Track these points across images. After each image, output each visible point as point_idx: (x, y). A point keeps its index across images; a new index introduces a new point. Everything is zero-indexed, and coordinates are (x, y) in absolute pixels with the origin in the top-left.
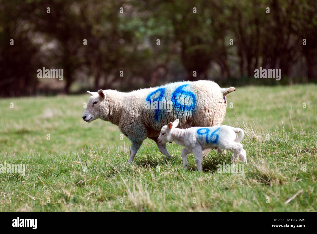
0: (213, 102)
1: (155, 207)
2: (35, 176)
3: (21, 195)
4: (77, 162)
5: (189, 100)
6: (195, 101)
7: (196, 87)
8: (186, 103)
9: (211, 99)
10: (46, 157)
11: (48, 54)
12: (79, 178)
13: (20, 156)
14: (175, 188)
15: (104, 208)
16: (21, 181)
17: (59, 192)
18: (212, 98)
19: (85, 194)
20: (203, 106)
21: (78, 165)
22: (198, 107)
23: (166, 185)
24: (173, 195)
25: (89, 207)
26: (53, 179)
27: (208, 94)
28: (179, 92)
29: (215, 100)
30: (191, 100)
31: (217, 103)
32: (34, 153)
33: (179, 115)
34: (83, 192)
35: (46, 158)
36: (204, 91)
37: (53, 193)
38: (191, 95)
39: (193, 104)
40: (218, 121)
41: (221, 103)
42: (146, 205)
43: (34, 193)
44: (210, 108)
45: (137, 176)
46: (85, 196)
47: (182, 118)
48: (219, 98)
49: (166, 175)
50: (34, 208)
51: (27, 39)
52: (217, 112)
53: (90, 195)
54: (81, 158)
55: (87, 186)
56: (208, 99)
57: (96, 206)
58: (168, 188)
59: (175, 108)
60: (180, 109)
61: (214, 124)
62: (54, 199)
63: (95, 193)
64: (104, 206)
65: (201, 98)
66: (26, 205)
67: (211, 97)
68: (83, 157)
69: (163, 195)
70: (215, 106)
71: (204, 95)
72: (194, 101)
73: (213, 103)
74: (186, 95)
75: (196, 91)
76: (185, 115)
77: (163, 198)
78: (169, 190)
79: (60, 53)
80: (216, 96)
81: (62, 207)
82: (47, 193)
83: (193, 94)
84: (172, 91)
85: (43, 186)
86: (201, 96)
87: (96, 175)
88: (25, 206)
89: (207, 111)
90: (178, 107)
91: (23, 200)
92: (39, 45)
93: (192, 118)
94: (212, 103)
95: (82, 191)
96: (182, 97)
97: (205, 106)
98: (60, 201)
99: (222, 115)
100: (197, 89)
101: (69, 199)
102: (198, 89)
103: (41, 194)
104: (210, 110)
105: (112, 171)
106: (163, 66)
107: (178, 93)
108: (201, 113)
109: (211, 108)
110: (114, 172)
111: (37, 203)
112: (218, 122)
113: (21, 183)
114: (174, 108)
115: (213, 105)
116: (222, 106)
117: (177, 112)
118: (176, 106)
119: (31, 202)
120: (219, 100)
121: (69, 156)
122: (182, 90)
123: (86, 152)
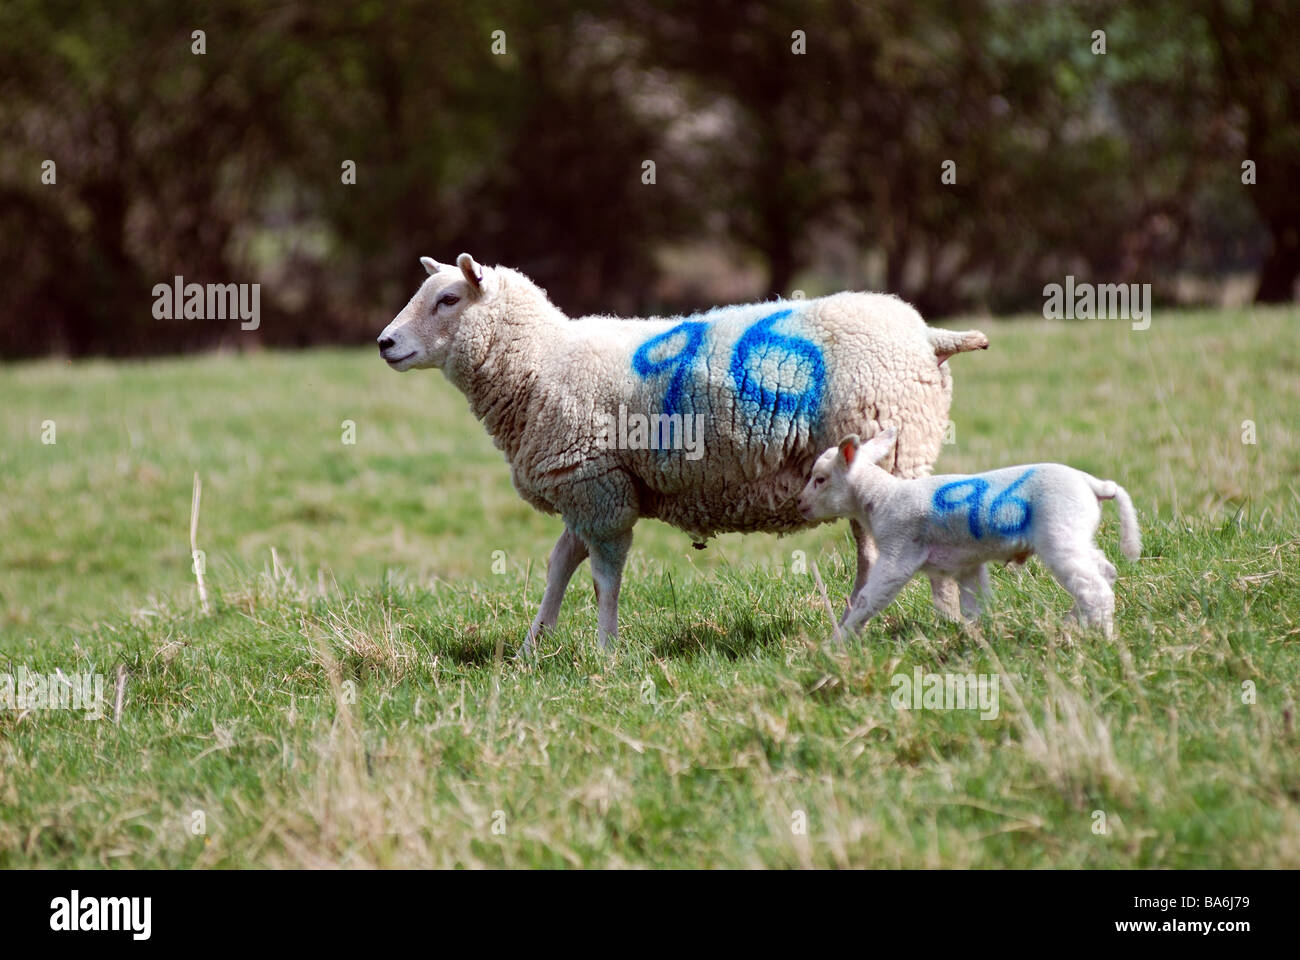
0: (897, 377)
1: (1135, 788)
2: (642, 656)
3: (586, 731)
4: (813, 603)
5: (796, 373)
6: (822, 376)
7: (828, 318)
8: (783, 383)
9: (885, 366)
10: (686, 580)
11: (697, 156)
12: (819, 668)
13: (583, 575)
14: (1218, 712)
15: (923, 791)
16: (588, 674)
17: (741, 721)
18: (889, 364)
19: (846, 730)
20: (856, 393)
21: (818, 615)
22: (834, 400)
23: (1179, 698)
24: (1211, 740)
25: (861, 787)
26: (715, 669)
27: (874, 347)
28: (759, 339)
29: (904, 370)
30: (804, 370)
31: (910, 382)
32: (636, 560)
33: (754, 431)
34: (839, 722)
35: (686, 583)
36: (858, 335)
37: (715, 725)
38: (805, 351)
39: (812, 385)
40: (917, 454)
41: (929, 383)
42: (1095, 781)
43: (640, 723)
44: (882, 401)
45: (1061, 662)
46: (848, 740)
47: (767, 445)
48: (917, 363)
49: (1180, 658)
50: (640, 787)
51: (612, 97)
52: (913, 420)
53: (865, 737)
54: (829, 586)
55: (856, 699)
56: (876, 365)
57: (893, 781)
58: (1188, 712)
59: (740, 404)
60: (761, 409)
61: (902, 468)
62: (721, 748)
63: (884, 727)
64: (925, 784)
65: (844, 365)
66: (609, 772)
67: (887, 356)
68: (838, 582)
69: (1167, 739)
70: (903, 393)
71: (858, 350)
72: (819, 376)
73: (894, 383)
74: (786, 352)
75: (827, 334)
76: (780, 433)
77: (1169, 752)
78: (1193, 721)
79: (745, 157)
80: (907, 355)
81: (751, 786)
82: (689, 725)
83: (815, 347)
84: (732, 334)
85: (675, 696)
86: (847, 353)
87: (891, 656)
88: (602, 775)
89: (871, 414)
90: (753, 400)
91: (596, 751)
92: (663, 123)
93: (808, 446)
94: (891, 382)
95: (835, 720)
96: (770, 358)
97: (863, 395)
98: (742, 760)
99: (933, 429)
100: (832, 326)
101: (782, 750)
102: (836, 326)
103: (669, 730)
104: (883, 408)
105: (957, 637)
106: (1170, 208)
107: (754, 345)
108: (846, 422)
109: (886, 402)
110: (962, 643)
111: (650, 767)
112: (917, 460)
113: (587, 682)
114: (737, 401)
115: (894, 391)
116: (929, 393)
117: (747, 418)
118: (745, 395)
119: (628, 761)
120: (918, 373)
121: (780, 575)
122: (769, 333)
123: (849, 558)
